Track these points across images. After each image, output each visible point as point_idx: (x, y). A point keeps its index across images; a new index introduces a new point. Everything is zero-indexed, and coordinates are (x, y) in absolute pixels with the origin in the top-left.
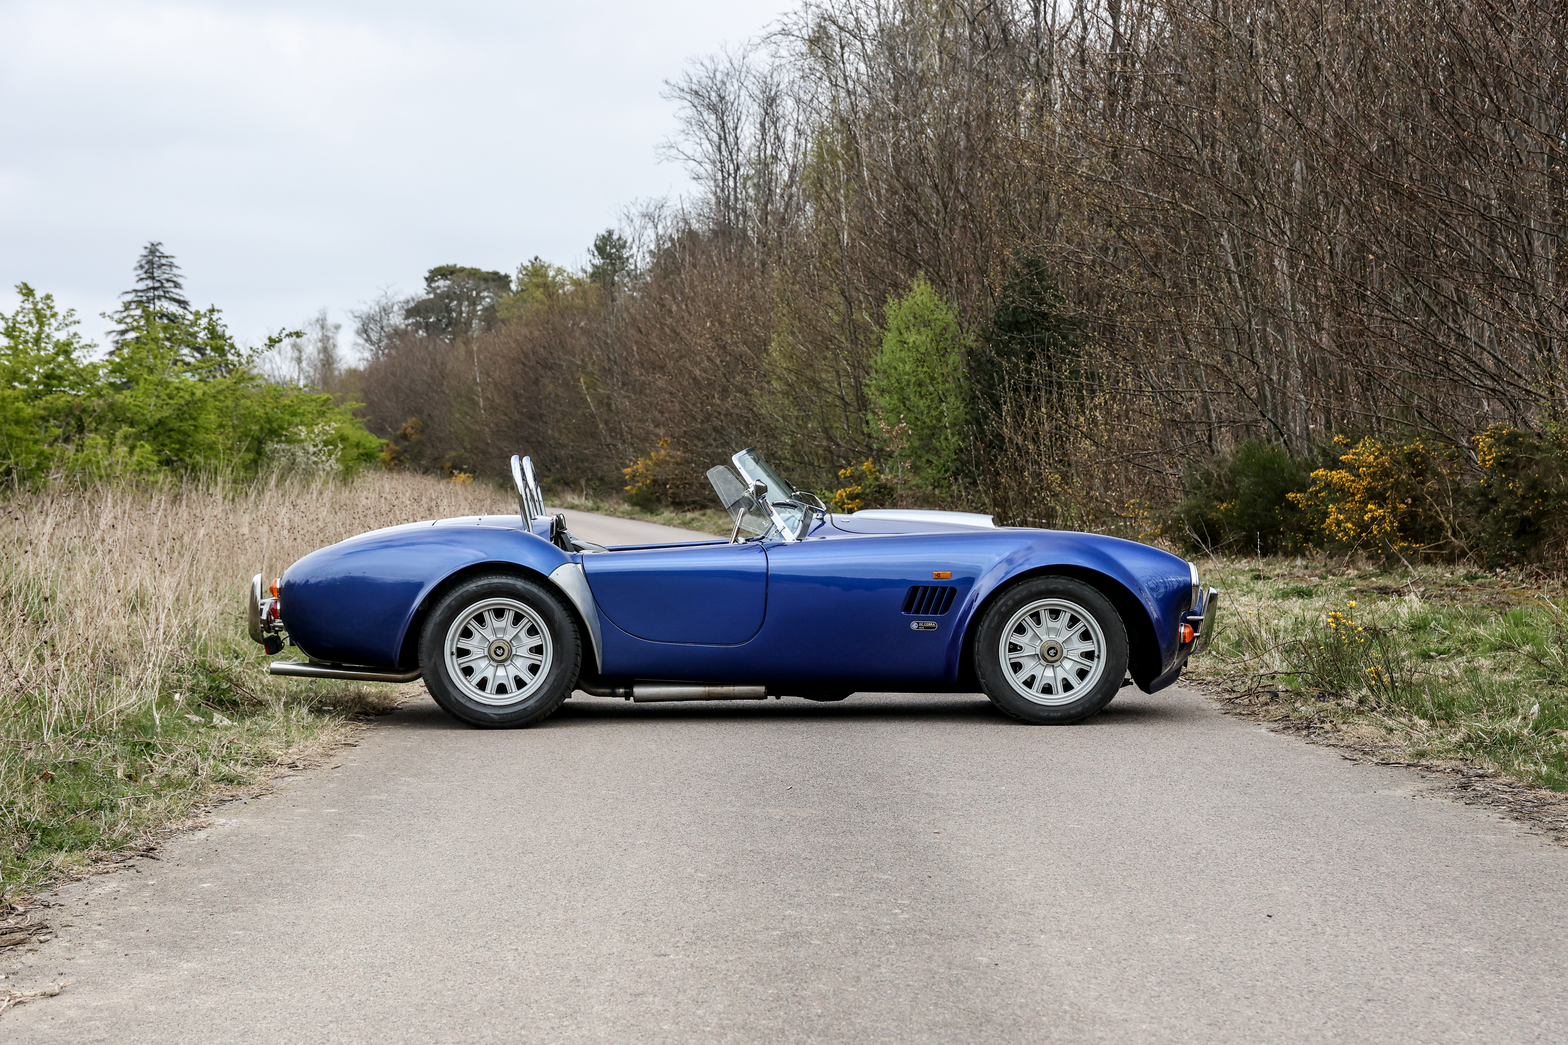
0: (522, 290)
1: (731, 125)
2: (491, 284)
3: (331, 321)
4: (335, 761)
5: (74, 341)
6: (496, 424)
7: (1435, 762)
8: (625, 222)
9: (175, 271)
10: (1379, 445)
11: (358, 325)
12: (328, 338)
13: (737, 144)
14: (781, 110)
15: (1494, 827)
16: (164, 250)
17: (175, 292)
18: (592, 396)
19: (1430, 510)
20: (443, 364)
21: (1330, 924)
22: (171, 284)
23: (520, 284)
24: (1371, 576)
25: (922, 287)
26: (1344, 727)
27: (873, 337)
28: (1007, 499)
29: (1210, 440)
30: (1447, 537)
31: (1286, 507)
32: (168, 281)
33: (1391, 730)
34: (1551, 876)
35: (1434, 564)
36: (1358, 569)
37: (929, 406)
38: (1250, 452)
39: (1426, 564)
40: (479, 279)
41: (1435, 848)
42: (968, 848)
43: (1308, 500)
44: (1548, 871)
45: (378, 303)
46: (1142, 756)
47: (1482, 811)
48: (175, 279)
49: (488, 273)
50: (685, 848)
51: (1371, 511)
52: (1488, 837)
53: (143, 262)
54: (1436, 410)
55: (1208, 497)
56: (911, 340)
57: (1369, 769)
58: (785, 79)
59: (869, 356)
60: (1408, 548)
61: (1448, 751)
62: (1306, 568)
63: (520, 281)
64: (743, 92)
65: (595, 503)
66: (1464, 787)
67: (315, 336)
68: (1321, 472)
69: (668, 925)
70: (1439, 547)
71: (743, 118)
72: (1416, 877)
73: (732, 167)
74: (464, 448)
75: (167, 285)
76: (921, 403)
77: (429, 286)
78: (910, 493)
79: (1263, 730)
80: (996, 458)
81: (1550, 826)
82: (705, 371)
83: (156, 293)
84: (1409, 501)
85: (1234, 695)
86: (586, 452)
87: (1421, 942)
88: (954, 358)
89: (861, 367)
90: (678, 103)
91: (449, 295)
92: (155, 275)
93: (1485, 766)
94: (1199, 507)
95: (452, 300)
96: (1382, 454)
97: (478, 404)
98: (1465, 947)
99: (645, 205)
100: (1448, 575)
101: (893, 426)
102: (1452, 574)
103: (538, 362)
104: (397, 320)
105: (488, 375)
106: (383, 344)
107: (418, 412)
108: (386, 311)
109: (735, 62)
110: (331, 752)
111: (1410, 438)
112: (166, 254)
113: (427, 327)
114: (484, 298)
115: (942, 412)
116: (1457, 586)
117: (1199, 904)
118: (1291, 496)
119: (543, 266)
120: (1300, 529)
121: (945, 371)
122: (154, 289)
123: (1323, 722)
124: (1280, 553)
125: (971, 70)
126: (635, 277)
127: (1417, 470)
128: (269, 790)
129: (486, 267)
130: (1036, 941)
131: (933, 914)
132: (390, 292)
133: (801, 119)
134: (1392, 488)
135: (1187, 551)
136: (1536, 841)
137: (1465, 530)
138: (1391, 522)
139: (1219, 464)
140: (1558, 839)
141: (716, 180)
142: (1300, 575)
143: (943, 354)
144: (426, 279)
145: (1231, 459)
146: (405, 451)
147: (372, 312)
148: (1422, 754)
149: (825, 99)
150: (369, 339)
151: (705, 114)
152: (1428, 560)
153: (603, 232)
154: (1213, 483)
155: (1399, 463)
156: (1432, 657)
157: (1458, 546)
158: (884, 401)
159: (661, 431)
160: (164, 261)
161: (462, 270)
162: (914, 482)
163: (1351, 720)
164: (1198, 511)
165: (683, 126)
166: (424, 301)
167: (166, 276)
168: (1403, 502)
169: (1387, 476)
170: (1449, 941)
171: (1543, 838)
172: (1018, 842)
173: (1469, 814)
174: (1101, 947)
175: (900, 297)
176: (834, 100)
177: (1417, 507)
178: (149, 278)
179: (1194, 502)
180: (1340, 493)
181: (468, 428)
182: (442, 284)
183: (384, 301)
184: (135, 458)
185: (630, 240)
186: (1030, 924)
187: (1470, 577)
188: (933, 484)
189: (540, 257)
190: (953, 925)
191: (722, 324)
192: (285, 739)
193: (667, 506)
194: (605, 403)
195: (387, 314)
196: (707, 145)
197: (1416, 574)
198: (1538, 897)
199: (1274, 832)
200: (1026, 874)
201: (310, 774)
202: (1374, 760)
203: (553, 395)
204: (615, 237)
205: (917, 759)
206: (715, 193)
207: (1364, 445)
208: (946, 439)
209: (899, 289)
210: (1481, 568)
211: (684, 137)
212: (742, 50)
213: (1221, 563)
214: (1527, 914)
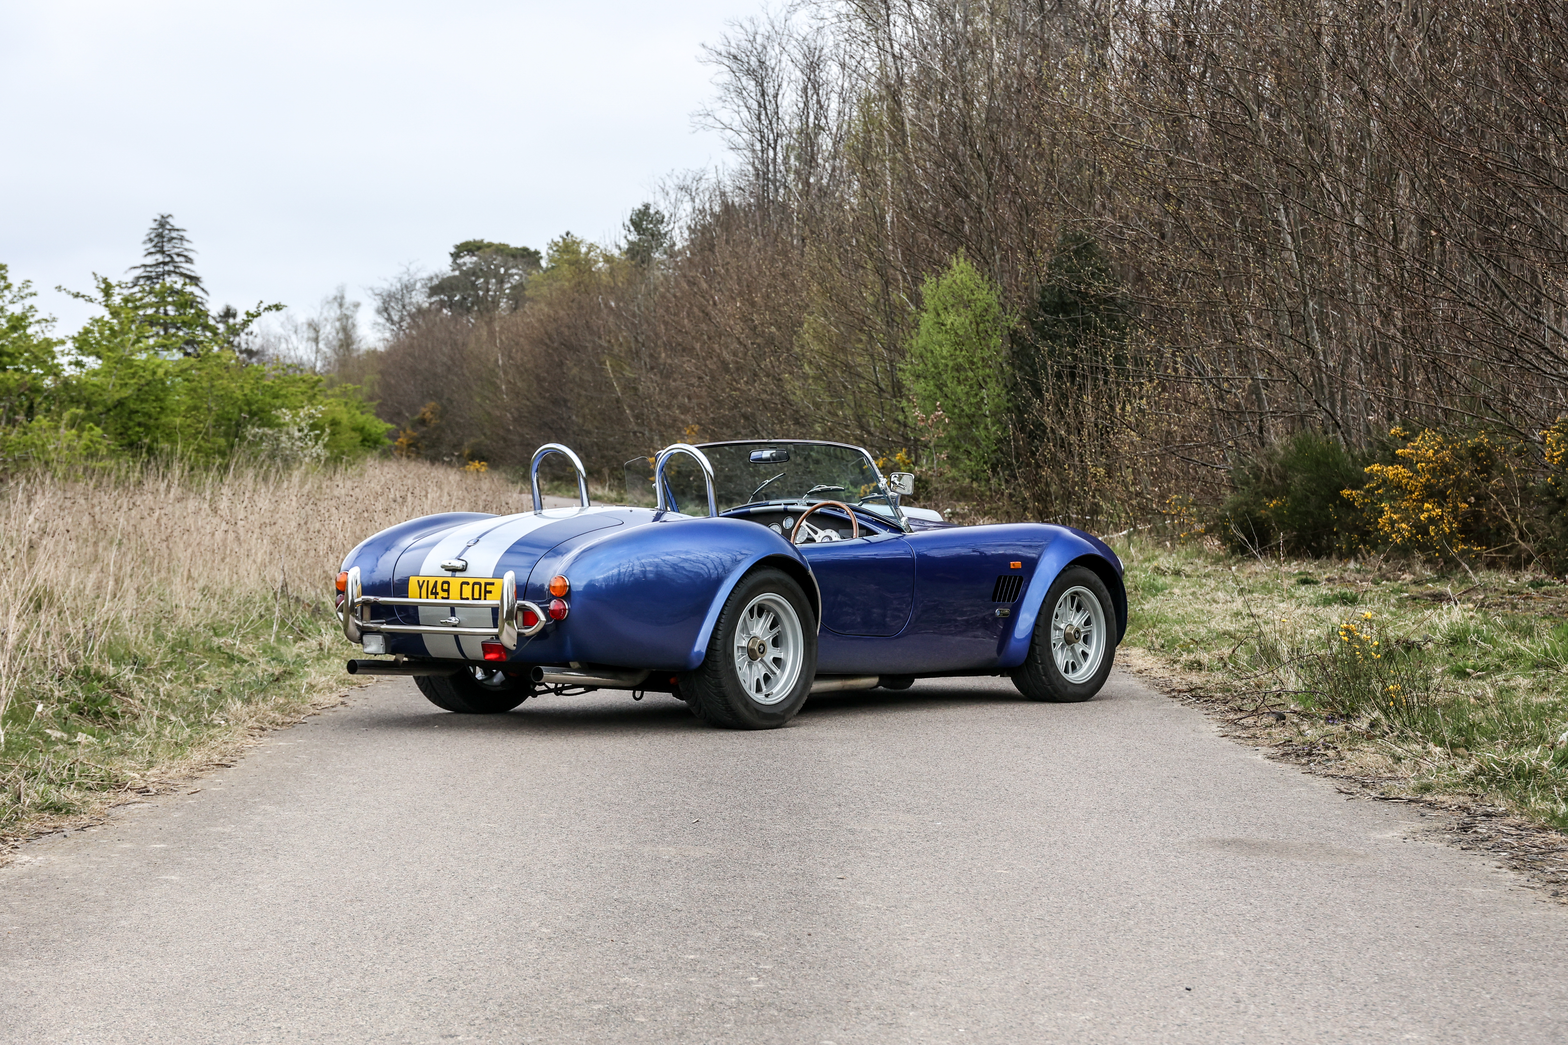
0: (553, 267)
1: (771, 91)
2: (519, 259)
3: (349, 299)
4: (197, 785)
5: (29, 314)
6: (517, 409)
7: (1441, 798)
8: (659, 197)
9: (186, 245)
10: (1439, 439)
11: (378, 303)
12: (347, 317)
13: (777, 113)
14: (823, 75)
15: (1487, 878)
16: (174, 222)
17: (186, 267)
18: (618, 379)
19: (1495, 510)
20: (463, 344)
21: (1257, 1000)
22: (182, 259)
23: (550, 261)
24: (1427, 581)
25: (962, 264)
26: (1348, 755)
27: (910, 319)
28: (1048, 494)
29: (1261, 432)
30: (1514, 540)
31: (1341, 505)
32: (179, 255)
33: (1398, 760)
34: (1536, 941)
35: (1499, 569)
36: (1414, 574)
37: (967, 393)
38: (1302, 446)
39: (1489, 569)
40: (508, 255)
41: (1410, 904)
42: (868, 898)
43: (1364, 497)
44: (1534, 935)
45: (400, 279)
46: (1112, 786)
47: (1478, 857)
48: (186, 253)
49: (517, 249)
50: (542, 896)
51: (1428, 510)
52: (1475, 891)
53: (152, 236)
54: (1505, 401)
55: (1257, 493)
56: (949, 322)
57: (1366, 804)
58: (828, 42)
59: (904, 340)
60: (1470, 551)
61: (1456, 785)
62: (1358, 571)
63: (551, 259)
64: (785, 57)
65: (619, 494)
66: (1465, 829)
67: (333, 314)
68: (1376, 467)
69: (474, 996)
70: (1505, 551)
71: (785, 85)
72: (1377, 940)
73: (771, 137)
74: (485, 434)
75: (177, 259)
76: (959, 389)
77: (454, 262)
78: (946, 486)
79: (1260, 757)
80: (1038, 450)
81: (1552, 878)
82: (735, 354)
83: (166, 268)
84: (1473, 499)
85: (1240, 715)
86: (611, 439)
87: (1357, 1024)
88: (996, 341)
89: (897, 350)
90: (715, 67)
91: (474, 272)
92: (166, 249)
93: (1497, 803)
94: (1246, 504)
95: (478, 278)
96: (1442, 448)
97: (498, 388)
98: (1407, 1032)
99: (681, 178)
100: (1512, 581)
101: (928, 415)
102: (1517, 580)
103: (562, 344)
104: (420, 298)
105: (510, 357)
106: (404, 324)
107: (437, 395)
108: (408, 288)
109: (776, 24)
110: (197, 774)
111: (1474, 432)
112: (177, 227)
113: (451, 305)
114: (512, 275)
115: (982, 399)
116: (1520, 593)
117: (1112, 972)
118: (1346, 492)
119: (574, 242)
120: (1356, 528)
121: (986, 354)
122: (165, 263)
123: (1327, 748)
124: (1334, 556)
125: (1024, 34)
126: (671, 253)
127: (1482, 466)
128: (101, 820)
129: (515, 243)
130: (902, 1020)
131: (794, 983)
132: (413, 269)
133: (846, 85)
134: (1453, 485)
135: (1234, 552)
136: (1530, 896)
137: (1533, 532)
138: (1450, 523)
139: (1269, 458)
140: (1556, 894)
141: (754, 151)
142: (1352, 579)
143: (983, 337)
144: (452, 255)
145: (1282, 453)
146: (423, 437)
147: (393, 289)
148: (1427, 788)
149: (871, 65)
150: (390, 319)
151: (744, 80)
152: (1492, 565)
153: (639, 206)
154: (1263, 479)
155: (1462, 459)
156: (1469, 674)
157: (1526, 550)
158: (919, 387)
159: (689, 418)
160: (174, 234)
161: (490, 245)
162: (950, 475)
163: (1359, 746)
164: (1245, 508)
165: (721, 93)
166: (449, 278)
167: (177, 250)
168: (1466, 502)
169: (1448, 472)
170: (1391, 1024)
171: (1540, 893)
172: (930, 891)
173: (1463, 862)
174: (975, 1028)
175: (938, 275)
176: (883, 65)
177: (1481, 506)
178: (158, 252)
179: (1241, 498)
180: (1395, 490)
181: (489, 414)
182: (468, 260)
183: (405, 278)
184: (82, 442)
185: (667, 215)
186: (903, 997)
187: (1536, 584)
188: (970, 477)
189: (572, 232)
190: (812, 997)
191: (753, 304)
192: (148, 758)
193: (692, 500)
194: (631, 387)
195: (410, 292)
196: (745, 113)
197: (1476, 580)
198: (1513, 968)
199: (1230, 882)
200: (923, 932)
201: (160, 800)
202: (1373, 794)
203: (577, 379)
204: (652, 211)
205: (855, 788)
206: (753, 164)
207: (1423, 438)
208: (986, 428)
209: (939, 266)
210: (1548, 574)
211: (721, 104)
212: (784, 11)
213: (1270, 565)
214: (1494, 991)
